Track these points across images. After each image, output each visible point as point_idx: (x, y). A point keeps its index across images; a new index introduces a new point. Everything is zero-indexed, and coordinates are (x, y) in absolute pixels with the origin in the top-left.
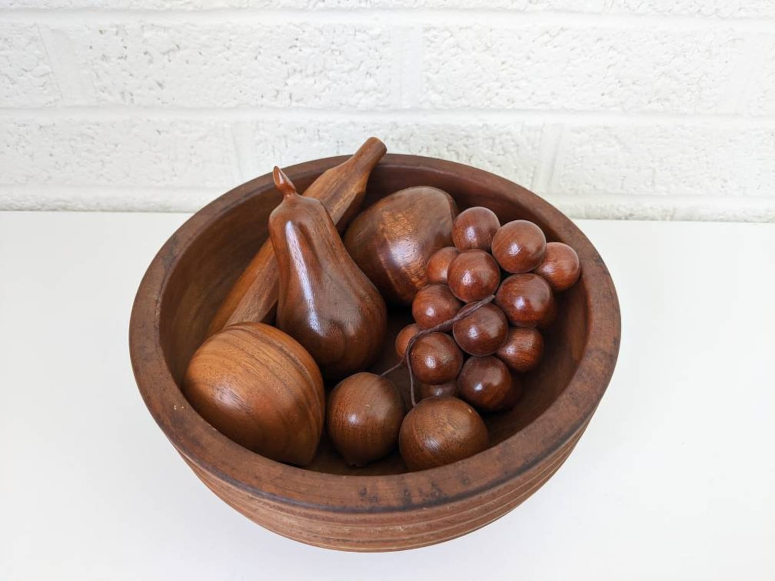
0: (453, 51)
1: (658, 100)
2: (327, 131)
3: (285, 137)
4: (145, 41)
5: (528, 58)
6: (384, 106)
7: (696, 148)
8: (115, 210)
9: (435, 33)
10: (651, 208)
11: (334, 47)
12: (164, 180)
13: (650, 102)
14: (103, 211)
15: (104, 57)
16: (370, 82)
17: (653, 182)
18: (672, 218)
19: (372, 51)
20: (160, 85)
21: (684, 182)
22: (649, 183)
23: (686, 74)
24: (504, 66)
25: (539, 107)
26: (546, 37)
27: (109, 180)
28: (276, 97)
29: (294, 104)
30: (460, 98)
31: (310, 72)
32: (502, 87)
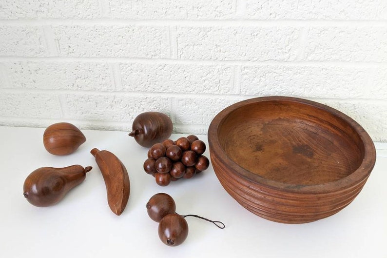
0: (130, 71)
1: (206, 89)
2: (91, 98)
3: (77, 100)
4: (29, 67)
5: (157, 74)
6: (111, 90)
8: (20, 126)
9: (123, 65)
12: (36, 115)
13: (204, 90)
14: (15, 126)
15: (16, 72)
16: (104, 82)
19: (103, 71)
20: (34, 81)
23: (214, 80)
24: (149, 77)
25: (165, 91)
26: (161, 67)
27: (18, 115)
28: (73, 86)
29: (79, 88)
30: (136, 87)
31: (83, 78)
32: (150, 84)
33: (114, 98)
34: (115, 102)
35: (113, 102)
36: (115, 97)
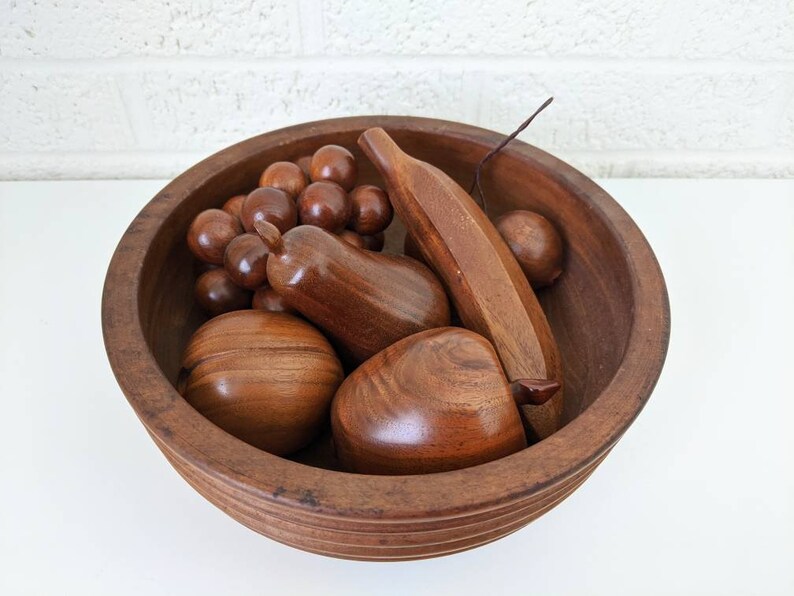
1: (585, 41)
2: (224, 82)
3: (178, 89)
7: (630, 97)
12: (49, 143)
13: (576, 44)
16: (265, 25)
17: (587, 135)
18: (610, 176)
20: (28, 32)
21: (620, 135)
22: (583, 137)
23: (614, 12)
25: (456, 51)
28: (161, 43)
29: (183, 52)
30: (368, 42)
31: (196, 14)
32: (413, 29)
33: (296, 79)
34: (298, 91)
35: (289, 91)
36: (297, 75)
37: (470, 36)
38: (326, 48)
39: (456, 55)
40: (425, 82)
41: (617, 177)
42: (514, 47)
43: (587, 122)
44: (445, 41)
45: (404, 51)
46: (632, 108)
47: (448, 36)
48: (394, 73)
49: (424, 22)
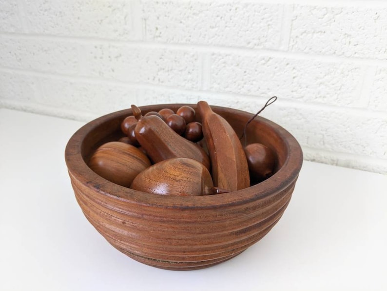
1: (320, 97)
4: (110, 52)
5: (256, 71)
6: (196, 88)
7: (344, 125)
9: (216, 56)
10: (324, 157)
11: (176, 60)
13: (316, 98)
15: (95, 57)
16: (190, 76)
17: (323, 142)
18: (337, 165)
19: (190, 63)
21: (341, 145)
22: (322, 143)
23: (333, 84)
24: (245, 74)
25: (262, 95)
26: (263, 61)
28: (154, 79)
29: (160, 83)
30: (227, 87)
31: (167, 70)
37: (268, 89)
38: (211, 88)
39: (262, 97)
40: (249, 107)
41: (340, 166)
42: (288, 96)
43: (323, 136)
44: (258, 90)
45: (241, 93)
46: (345, 131)
47: (259, 88)
48: (236, 101)
49: (250, 81)
